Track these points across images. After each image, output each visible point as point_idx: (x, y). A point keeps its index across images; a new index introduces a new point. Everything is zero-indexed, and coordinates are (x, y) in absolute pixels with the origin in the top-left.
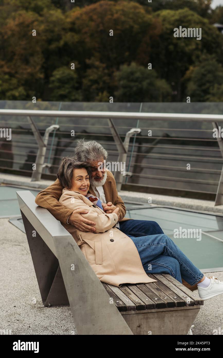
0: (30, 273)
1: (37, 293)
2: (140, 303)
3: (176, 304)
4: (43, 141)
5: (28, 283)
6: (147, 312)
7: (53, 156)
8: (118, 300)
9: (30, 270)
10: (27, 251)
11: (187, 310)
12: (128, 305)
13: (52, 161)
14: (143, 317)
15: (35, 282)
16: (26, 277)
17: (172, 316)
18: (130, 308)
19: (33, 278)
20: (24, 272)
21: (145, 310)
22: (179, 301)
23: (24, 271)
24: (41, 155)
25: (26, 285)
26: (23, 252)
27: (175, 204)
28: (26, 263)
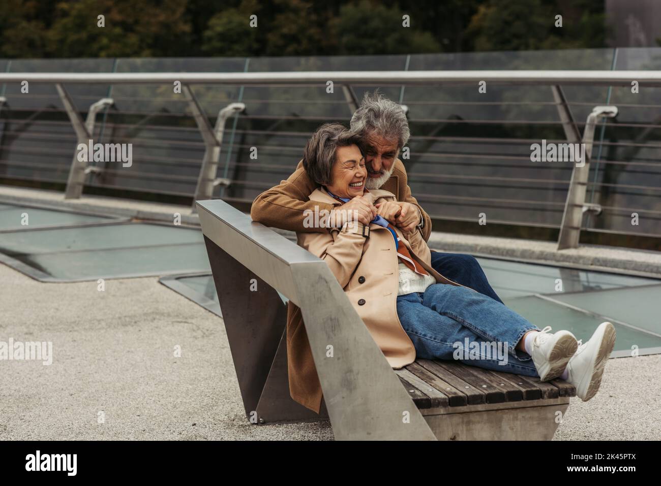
0: (215, 368)
1: (234, 401)
2: (455, 393)
3: (524, 394)
4: (213, 136)
5: (214, 385)
6: (468, 410)
7: (234, 164)
8: (412, 389)
9: (214, 363)
10: (202, 331)
11: (543, 408)
12: (432, 396)
13: (232, 173)
14: (461, 420)
15: (227, 384)
16: (208, 376)
17: (516, 419)
18: (437, 403)
19: (223, 376)
20: (202, 367)
21: (466, 405)
22: (529, 389)
23: (202, 365)
24: (211, 163)
25: (210, 389)
26: (195, 334)
27: (478, 248)
28: (204, 351)
